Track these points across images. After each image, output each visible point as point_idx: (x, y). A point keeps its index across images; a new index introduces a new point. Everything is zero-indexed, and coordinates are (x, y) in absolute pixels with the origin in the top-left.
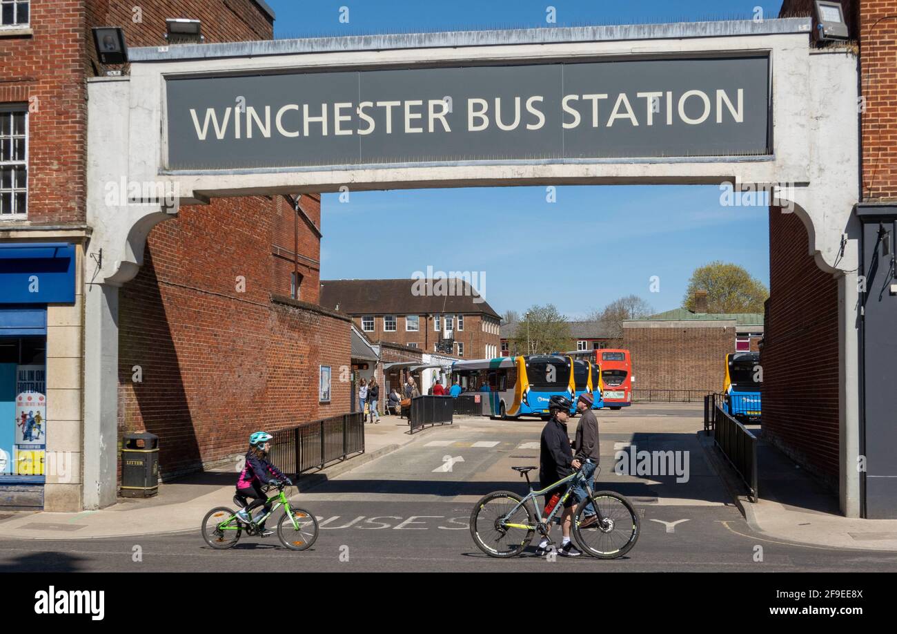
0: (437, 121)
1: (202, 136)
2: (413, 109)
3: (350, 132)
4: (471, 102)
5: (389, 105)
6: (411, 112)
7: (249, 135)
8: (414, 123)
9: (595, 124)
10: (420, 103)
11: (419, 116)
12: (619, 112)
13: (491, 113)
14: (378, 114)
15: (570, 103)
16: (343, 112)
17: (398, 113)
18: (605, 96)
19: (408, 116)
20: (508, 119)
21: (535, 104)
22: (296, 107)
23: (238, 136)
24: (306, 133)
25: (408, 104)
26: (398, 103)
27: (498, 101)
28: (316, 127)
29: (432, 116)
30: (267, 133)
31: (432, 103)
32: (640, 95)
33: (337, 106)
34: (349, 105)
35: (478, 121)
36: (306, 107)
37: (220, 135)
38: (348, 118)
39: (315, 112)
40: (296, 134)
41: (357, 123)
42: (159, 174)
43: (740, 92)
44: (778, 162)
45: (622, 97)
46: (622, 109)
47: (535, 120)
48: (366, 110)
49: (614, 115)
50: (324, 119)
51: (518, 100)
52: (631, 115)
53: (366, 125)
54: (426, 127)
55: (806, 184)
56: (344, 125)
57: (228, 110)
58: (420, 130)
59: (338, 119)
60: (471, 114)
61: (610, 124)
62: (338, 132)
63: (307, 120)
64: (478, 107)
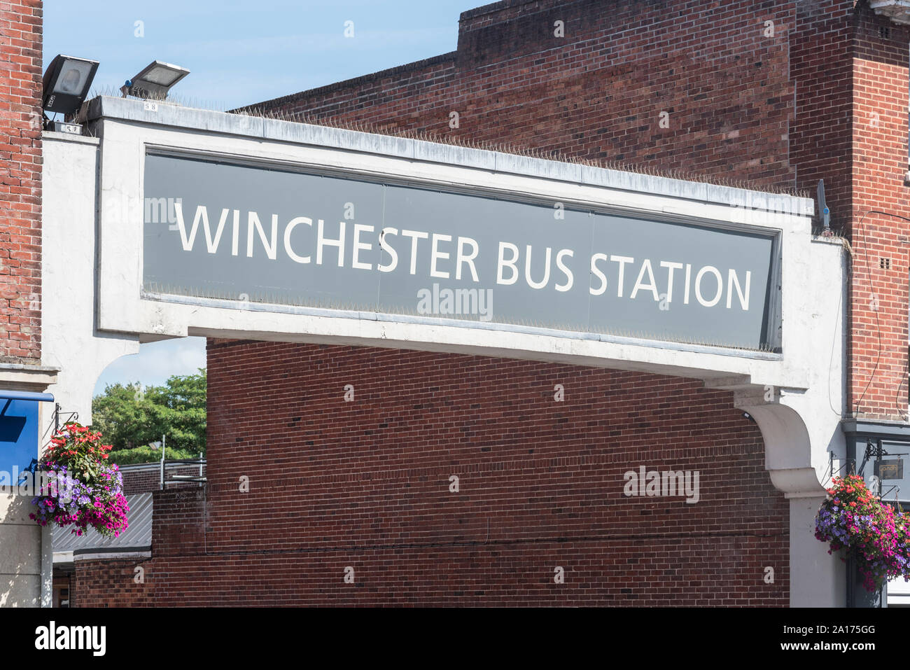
0: (465, 265)
1: (188, 246)
2: (443, 246)
3: (368, 267)
4: (503, 245)
5: (415, 235)
6: (439, 250)
7: (250, 254)
8: (442, 265)
9: (620, 294)
10: (448, 238)
11: (446, 256)
12: (642, 282)
13: (521, 264)
14: (402, 245)
15: (600, 264)
16: (364, 237)
17: (425, 246)
18: (631, 260)
19: (436, 255)
20: (537, 275)
21: (566, 260)
22: (309, 221)
23: (235, 252)
24: (319, 261)
25: (437, 237)
26: (425, 235)
27: (529, 248)
28: (330, 252)
29: (461, 258)
30: (272, 254)
31: (462, 240)
32: (663, 264)
33: (358, 228)
34: (370, 229)
35: (507, 273)
36: (321, 223)
37: (212, 248)
38: (368, 247)
39: (332, 233)
40: (307, 260)
41: (377, 256)
42: (142, 297)
43: (749, 274)
44: (785, 363)
45: (647, 263)
46: (646, 280)
47: (564, 281)
48: (390, 239)
49: (638, 286)
50: (340, 243)
51: (549, 251)
52: (652, 287)
53: (387, 260)
54: (453, 272)
55: (804, 390)
56: (364, 256)
57: (225, 212)
58: (446, 275)
59: (358, 245)
60: (502, 263)
61: (633, 296)
62: (356, 264)
63: (322, 242)
64: (508, 254)
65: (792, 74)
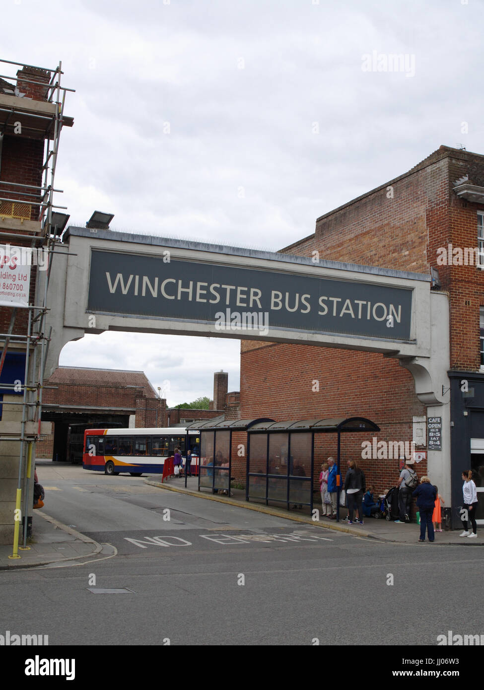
0: (255, 301)
1: (113, 290)
2: (242, 292)
3: (205, 301)
4: (273, 293)
5: (229, 288)
7: (144, 294)
8: (242, 300)
9: (334, 314)
10: (246, 289)
11: (245, 297)
12: (346, 310)
13: (283, 301)
14: (222, 292)
15: (323, 301)
16: (202, 288)
17: (234, 293)
18: (340, 300)
19: (239, 296)
20: (292, 305)
21: (306, 299)
22: (174, 281)
23: (136, 293)
24: (179, 298)
25: (239, 289)
26: (234, 287)
27: (287, 294)
28: (185, 295)
29: (252, 298)
30: (155, 295)
31: (252, 290)
32: (356, 302)
33: (199, 284)
34: (206, 284)
35: (276, 304)
36: (180, 282)
37: (125, 292)
38: (205, 292)
39: (185, 285)
40: (173, 298)
41: (209, 296)
42: (86, 312)
43: (400, 307)
44: (418, 346)
45: (348, 301)
47: (306, 308)
48: (215, 289)
49: (344, 311)
50: (190, 290)
51: (297, 295)
52: (351, 312)
53: (215, 298)
54: (248, 304)
55: (428, 358)
56: (202, 296)
57: (131, 277)
58: (245, 305)
59: (199, 292)
60: (273, 300)
61: (341, 315)
62: (198, 300)
63: (180, 290)
64: (277, 296)
65: (427, 225)
